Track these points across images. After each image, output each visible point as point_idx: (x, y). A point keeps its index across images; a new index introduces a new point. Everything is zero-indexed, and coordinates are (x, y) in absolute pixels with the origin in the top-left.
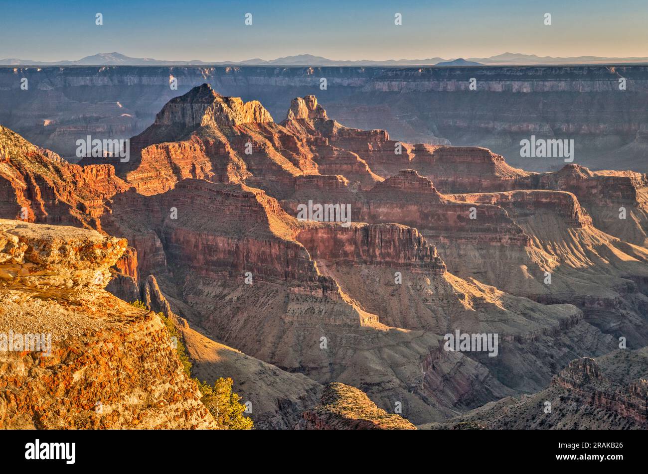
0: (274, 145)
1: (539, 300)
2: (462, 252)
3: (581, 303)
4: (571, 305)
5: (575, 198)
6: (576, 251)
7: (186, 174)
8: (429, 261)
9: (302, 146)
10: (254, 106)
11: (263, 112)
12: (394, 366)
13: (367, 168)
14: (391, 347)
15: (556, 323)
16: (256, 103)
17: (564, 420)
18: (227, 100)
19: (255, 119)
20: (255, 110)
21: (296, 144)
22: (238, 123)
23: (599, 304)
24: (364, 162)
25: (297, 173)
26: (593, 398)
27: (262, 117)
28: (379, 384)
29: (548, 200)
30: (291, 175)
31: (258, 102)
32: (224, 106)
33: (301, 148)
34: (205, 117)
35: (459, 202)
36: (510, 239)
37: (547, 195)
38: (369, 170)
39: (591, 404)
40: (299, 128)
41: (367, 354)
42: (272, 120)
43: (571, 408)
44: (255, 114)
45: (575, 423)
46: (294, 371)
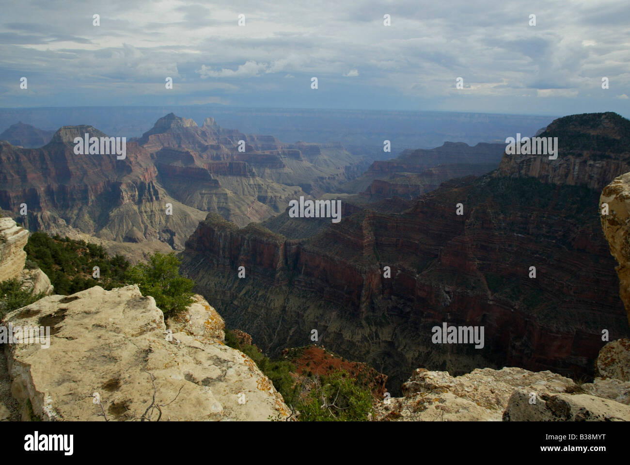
0: (198, 134)
1: (289, 185)
3: (301, 185)
7: (166, 145)
10: (190, 121)
11: (194, 122)
12: (239, 208)
14: (238, 202)
15: (293, 192)
17: (289, 221)
18: (180, 119)
19: (191, 125)
21: (206, 134)
22: (185, 127)
25: (207, 144)
27: (194, 124)
28: (233, 214)
31: (192, 119)
32: (179, 121)
33: (208, 135)
34: (172, 124)
40: (208, 128)
41: (230, 204)
42: (197, 125)
44: (191, 123)
46: (205, 211)
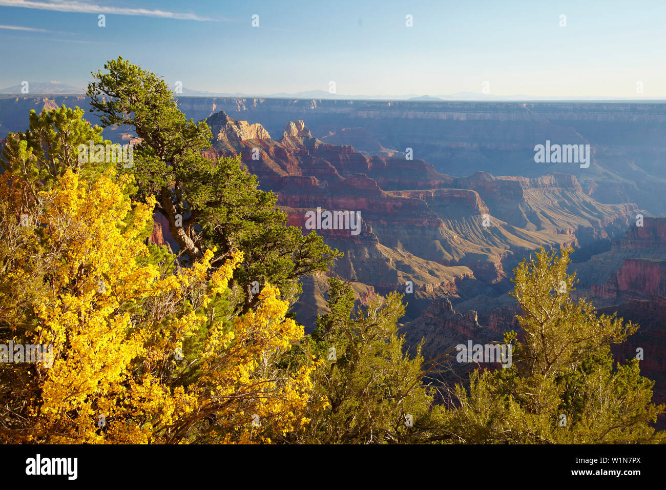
0: (269, 155)
2: (395, 231)
4: (465, 267)
5: (477, 195)
6: (475, 231)
8: (367, 235)
9: (290, 155)
10: (256, 128)
11: (263, 131)
13: (336, 172)
15: (452, 278)
16: (258, 125)
18: (237, 123)
19: (258, 136)
20: (257, 130)
21: (286, 154)
22: (244, 139)
23: (485, 266)
24: (334, 167)
25: (283, 174)
26: (445, 323)
27: (263, 135)
29: (458, 196)
30: (279, 176)
31: (259, 125)
32: (235, 127)
33: (289, 157)
34: (220, 134)
35: (396, 196)
36: (429, 222)
37: (458, 192)
38: (338, 174)
39: (444, 327)
40: (290, 143)
42: (269, 137)
43: (430, 330)
44: (257, 133)
45: (432, 339)
